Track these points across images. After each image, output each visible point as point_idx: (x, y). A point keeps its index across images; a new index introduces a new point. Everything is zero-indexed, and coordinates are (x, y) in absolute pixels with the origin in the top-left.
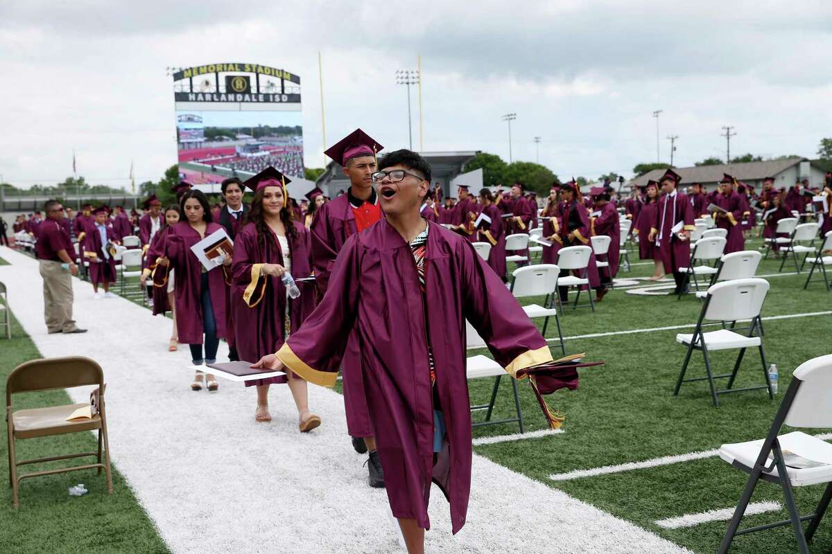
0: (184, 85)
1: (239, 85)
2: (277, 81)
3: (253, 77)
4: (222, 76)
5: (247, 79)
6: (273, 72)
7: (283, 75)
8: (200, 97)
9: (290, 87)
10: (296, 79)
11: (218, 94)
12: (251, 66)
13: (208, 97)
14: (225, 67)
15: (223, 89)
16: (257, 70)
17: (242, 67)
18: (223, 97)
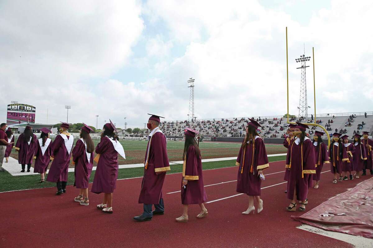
0: (10, 107)
1: (22, 108)
2: (31, 108)
3: (25, 107)
4: (19, 106)
5: (24, 107)
6: (30, 106)
7: (32, 107)
8: (13, 110)
9: (33, 109)
10: (35, 108)
11: (17, 109)
12: (25, 105)
13: (15, 110)
14: (19, 104)
15: (18, 109)
16: (27, 106)
17: (23, 105)
18: (18, 110)
